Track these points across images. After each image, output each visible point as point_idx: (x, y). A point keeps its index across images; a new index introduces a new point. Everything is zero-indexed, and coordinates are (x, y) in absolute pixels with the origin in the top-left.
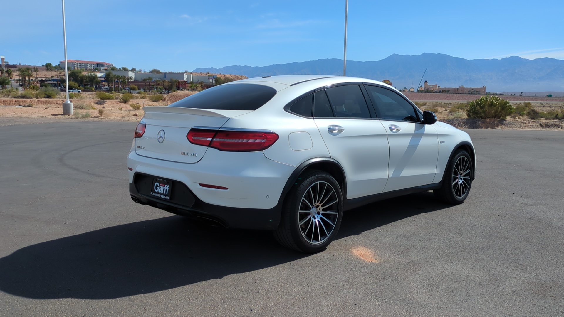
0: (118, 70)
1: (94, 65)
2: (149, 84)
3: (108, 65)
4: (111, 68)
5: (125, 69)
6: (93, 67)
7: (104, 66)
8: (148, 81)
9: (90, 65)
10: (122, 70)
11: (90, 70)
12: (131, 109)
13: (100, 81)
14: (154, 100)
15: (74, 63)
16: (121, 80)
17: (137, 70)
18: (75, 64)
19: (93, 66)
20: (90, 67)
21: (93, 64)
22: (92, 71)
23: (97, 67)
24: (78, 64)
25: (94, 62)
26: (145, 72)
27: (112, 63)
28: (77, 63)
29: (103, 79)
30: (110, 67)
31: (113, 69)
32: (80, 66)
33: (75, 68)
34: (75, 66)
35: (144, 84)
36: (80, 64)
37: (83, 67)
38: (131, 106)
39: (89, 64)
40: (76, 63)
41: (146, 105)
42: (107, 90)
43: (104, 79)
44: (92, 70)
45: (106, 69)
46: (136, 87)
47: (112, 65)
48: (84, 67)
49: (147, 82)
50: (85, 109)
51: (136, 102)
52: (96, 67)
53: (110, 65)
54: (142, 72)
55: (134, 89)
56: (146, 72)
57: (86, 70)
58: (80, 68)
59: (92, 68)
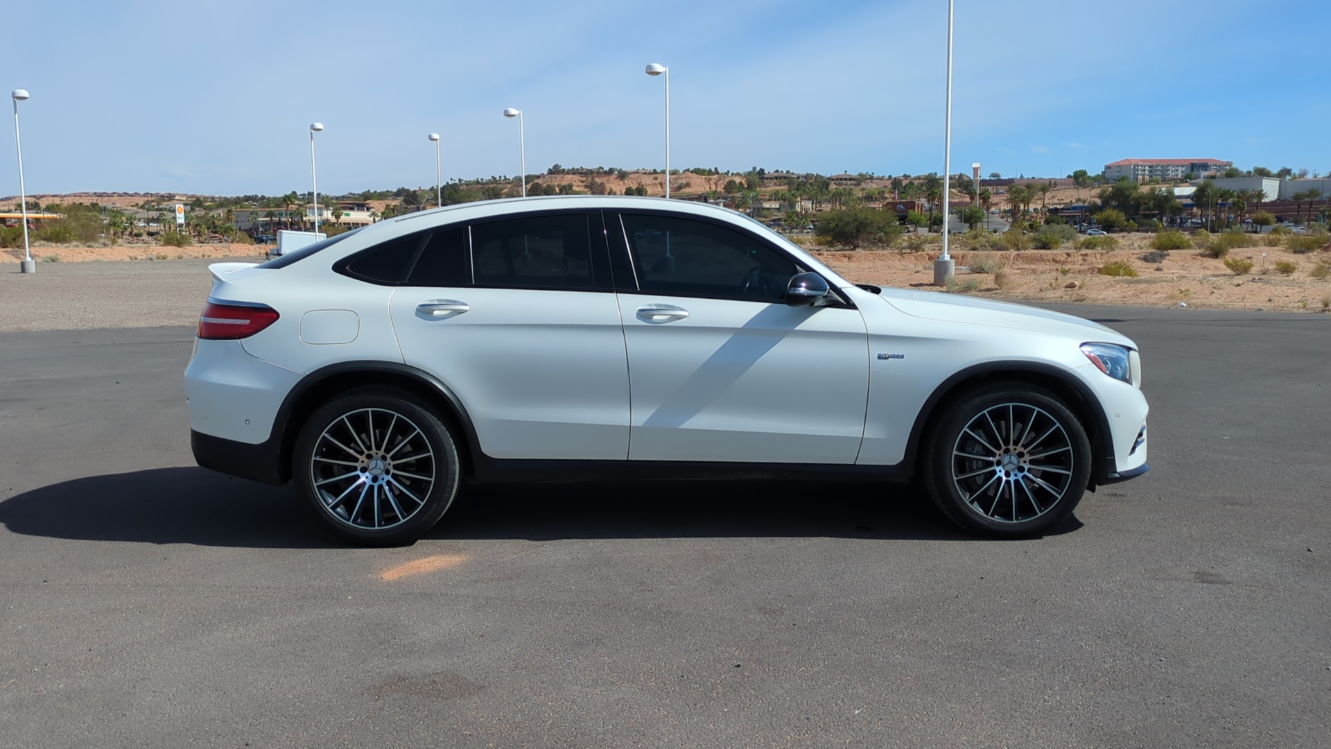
0: (1244, 177)
1: (1184, 169)
2: (1310, 207)
3: (1220, 166)
4: (1224, 173)
5: (1262, 173)
6: (1182, 171)
7: (1208, 169)
8: (1306, 199)
9: (1173, 169)
10: (1254, 175)
11: (1174, 180)
12: (1229, 271)
13: (1181, 206)
14: (1297, 249)
15: (1138, 166)
16: (1230, 201)
17: (1293, 172)
18: (1140, 167)
19: (1180, 169)
20: (1173, 174)
21: (1183, 166)
22: (1178, 181)
23: (1192, 171)
24: (1147, 168)
25: (1185, 160)
26: (1315, 177)
27: (1230, 160)
28: (1145, 166)
29: (1189, 201)
30: (1225, 170)
31: (1232, 174)
32: (1150, 171)
33: (1137, 179)
34: (1140, 172)
35: (1297, 207)
36: (1150, 167)
37: (1158, 173)
38: (1228, 265)
39: (1173, 167)
40: (1141, 165)
41: (1270, 262)
42: (1196, 225)
43: (1192, 200)
44: (1177, 179)
45: (1214, 174)
46: (1271, 216)
47: (1229, 164)
48: (1160, 173)
49: (1305, 203)
50: (988, 273)
51: (1245, 254)
52: (1189, 172)
53: (1225, 166)
54: (1310, 177)
55: (1264, 222)
56: (1318, 176)
57: (1163, 181)
58: (1151, 176)
59: (1180, 176)
